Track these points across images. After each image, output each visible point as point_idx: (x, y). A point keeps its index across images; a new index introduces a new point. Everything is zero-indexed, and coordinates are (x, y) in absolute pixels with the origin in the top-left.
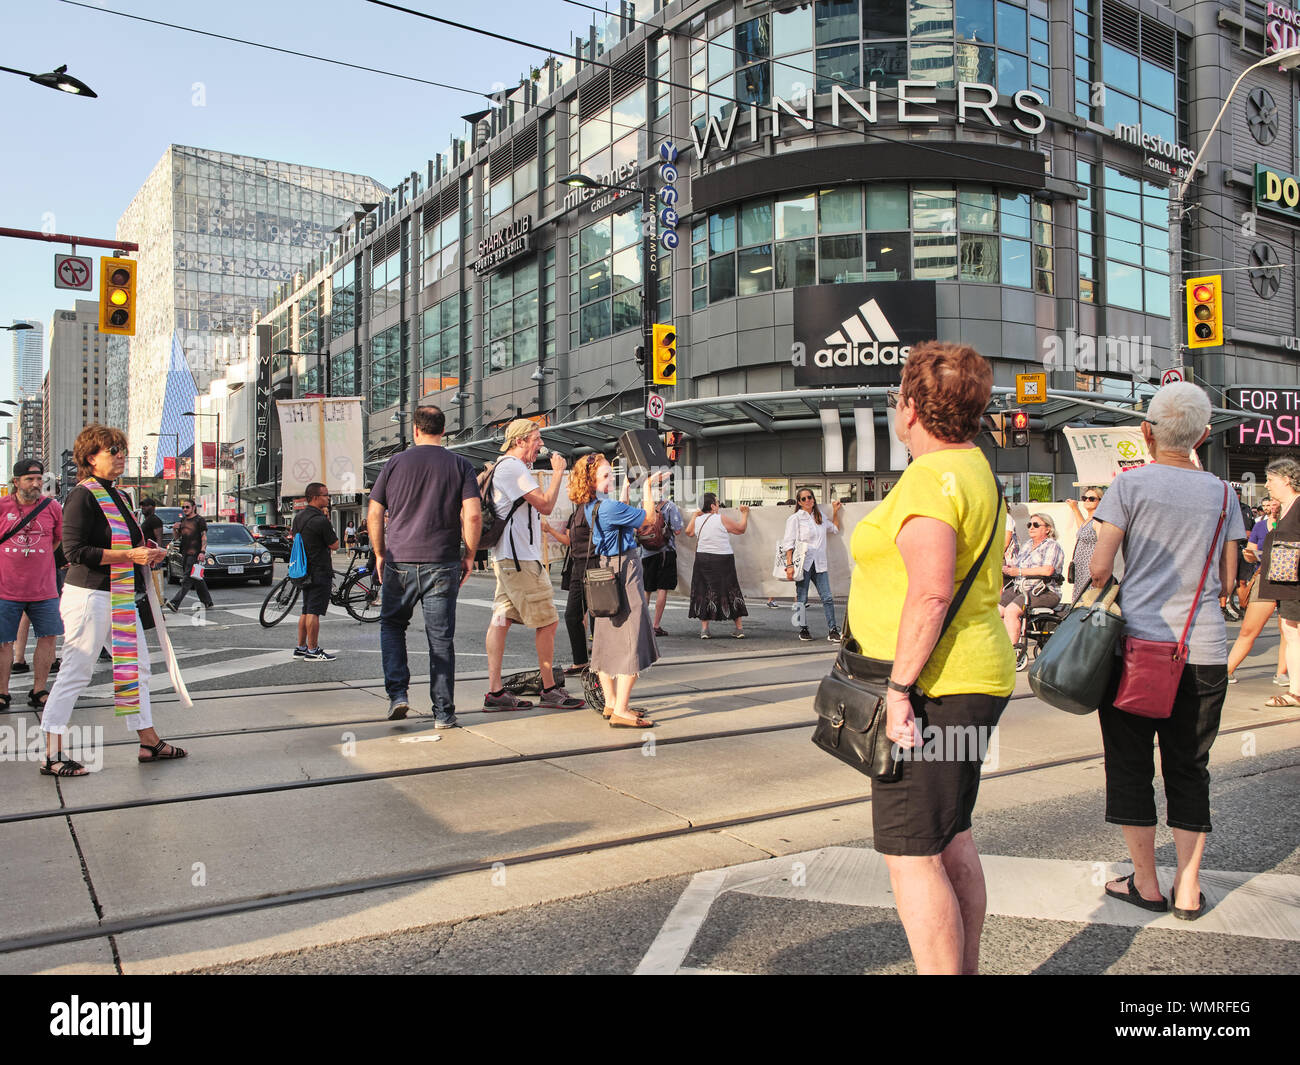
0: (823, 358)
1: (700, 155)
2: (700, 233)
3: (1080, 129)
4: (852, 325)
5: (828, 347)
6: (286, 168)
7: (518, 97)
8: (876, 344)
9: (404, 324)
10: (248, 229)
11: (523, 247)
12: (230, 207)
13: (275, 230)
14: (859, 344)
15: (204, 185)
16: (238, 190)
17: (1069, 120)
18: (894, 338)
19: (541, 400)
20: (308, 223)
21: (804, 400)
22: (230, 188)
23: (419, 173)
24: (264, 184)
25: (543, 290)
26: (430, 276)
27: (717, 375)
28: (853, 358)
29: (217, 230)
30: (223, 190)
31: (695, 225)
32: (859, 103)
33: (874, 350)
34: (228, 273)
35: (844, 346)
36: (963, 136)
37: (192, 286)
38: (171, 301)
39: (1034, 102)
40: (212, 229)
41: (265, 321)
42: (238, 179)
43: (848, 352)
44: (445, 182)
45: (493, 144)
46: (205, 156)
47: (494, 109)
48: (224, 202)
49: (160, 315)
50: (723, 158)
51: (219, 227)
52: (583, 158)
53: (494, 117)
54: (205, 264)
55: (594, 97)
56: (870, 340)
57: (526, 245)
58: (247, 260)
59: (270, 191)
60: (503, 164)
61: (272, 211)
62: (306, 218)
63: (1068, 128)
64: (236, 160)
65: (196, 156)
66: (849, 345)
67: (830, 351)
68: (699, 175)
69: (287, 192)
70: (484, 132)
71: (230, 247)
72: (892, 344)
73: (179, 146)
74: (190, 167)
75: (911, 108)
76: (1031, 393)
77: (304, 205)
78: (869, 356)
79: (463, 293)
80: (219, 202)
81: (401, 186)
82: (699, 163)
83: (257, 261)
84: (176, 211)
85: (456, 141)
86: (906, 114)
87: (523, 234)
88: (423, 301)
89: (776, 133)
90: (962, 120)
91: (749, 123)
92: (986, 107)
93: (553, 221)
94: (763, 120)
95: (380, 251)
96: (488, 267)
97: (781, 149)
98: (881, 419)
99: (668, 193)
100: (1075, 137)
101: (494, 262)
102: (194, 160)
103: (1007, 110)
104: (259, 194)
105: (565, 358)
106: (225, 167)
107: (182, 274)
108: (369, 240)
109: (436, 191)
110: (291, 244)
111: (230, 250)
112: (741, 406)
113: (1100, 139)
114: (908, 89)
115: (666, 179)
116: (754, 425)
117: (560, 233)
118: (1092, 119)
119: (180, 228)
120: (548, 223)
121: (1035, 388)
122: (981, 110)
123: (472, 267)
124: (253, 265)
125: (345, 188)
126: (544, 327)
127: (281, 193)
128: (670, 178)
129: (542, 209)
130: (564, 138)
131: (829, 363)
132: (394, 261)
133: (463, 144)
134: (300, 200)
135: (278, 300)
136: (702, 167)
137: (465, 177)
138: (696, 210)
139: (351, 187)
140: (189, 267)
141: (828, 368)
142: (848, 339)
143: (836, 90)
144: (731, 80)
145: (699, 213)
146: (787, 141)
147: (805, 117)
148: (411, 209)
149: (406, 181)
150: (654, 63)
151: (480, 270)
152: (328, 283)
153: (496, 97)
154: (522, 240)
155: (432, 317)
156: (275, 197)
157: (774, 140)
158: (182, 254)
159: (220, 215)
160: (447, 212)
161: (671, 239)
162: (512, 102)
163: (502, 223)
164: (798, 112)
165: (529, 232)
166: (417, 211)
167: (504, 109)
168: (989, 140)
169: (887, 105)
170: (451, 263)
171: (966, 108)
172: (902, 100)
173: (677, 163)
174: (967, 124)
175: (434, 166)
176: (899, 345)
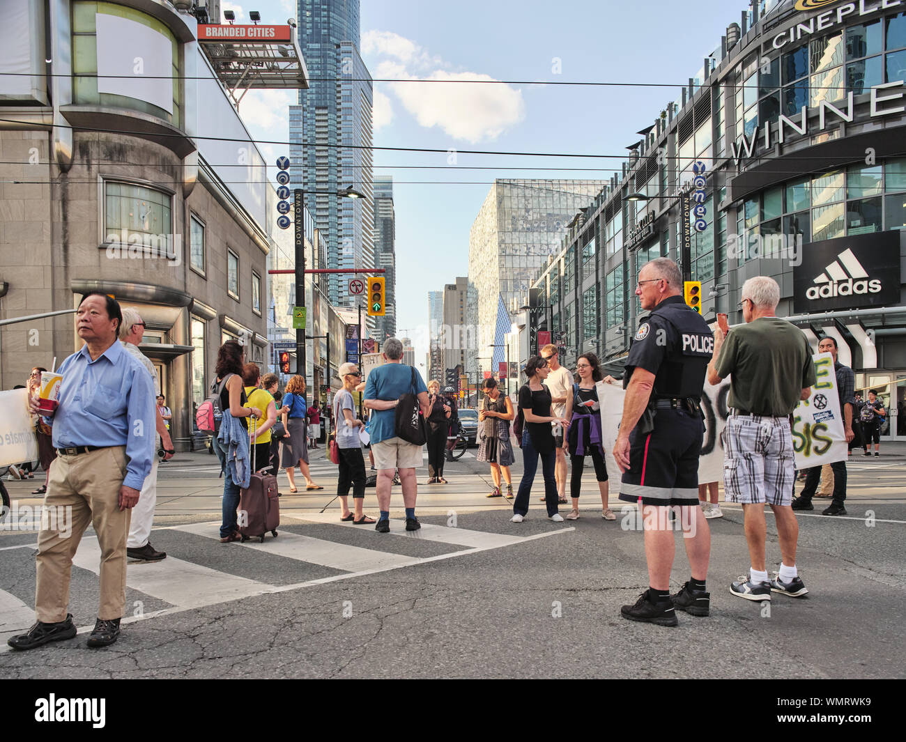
0: (812, 293)
1: (737, 162)
2: (742, 215)
4: (834, 270)
5: (815, 285)
6: (564, 183)
7: (654, 131)
8: (850, 280)
9: (598, 284)
10: (542, 225)
11: (650, 232)
12: (531, 213)
13: (558, 224)
14: (838, 281)
15: (515, 201)
16: (535, 201)
18: (864, 275)
22: (530, 201)
23: (608, 185)
24: (551, 195)
26: (610, 250)
28: (834, 291)
29: (524, 228)
30: (526, 202)
31: (739, 209)
32: (840, 109)
33: (849, 285)
34: (530, 254)
35: (827, 284)
37: (509, 265)
38: (497, 276)
40: (520, 228)
41: (535, 287)
42: (535, 194)
43: (830, 287)
44: (615, 193)
45: (637, 166)
46: (515, 183)
47: (642, 141)
48: (527, 211)
49: (492, 284)
50: (751, 163)
51: (525, 226)
52: (681, 171)
53: (642, 145)
54: (516, 251)
55: (686, 129)
56: (846, 277)
57: (652, 230)
58: (541, 245)
59: (555, 199)
60: (643, 177)
61: (556, 212)
64: (533, 183)
65: (510, 184)
66: (831, 283)
67: (817, 288)
68: (737, 175)
69: (565, 198)
70: (635, 157)
71: (531, 237)
72: (863, 279)
73: (500, 180)
74: (507, 191)
75: (881, 105)
79: (625, 262)
80: (523, 210)
81: (599, 196)
82: (736, 167)
83: (547, 245)
84: (499, 220)
85: (624, 164)
86: (877, 111)
87: (650, 223)
88: (607, 270)
89: (781, 141)
91: (764, 137)
93: (666, 213)
94: (773, 133)
95: (585, 239)
96: (633, 245)
97: (787, 151)
99: (698, 195)
101: (636, 243)
102: (509, 186)
104: (548, 202)
106: (527, 188)
107: (503, 258)
108: (581, 232)
109: (612, 198)
111: (531, 240)
114: (879, 91)
115: (697, 187)
117: (670, 221)
119: (502, 230)
120: (663, 214)
123: (627, 246)
124: (545, 247)
127: (562, 199)
128: (699, 185)
129: (662, 205)
130: (672, 159)
131: (816, 296)
132: (593, 243)
134: (574, 203)
135: (540, 273)
136: (739, 170)
137: (624, 188)
138: (735, 199)
140: (507, 253)
141: (816, 300)
142: (830, 279)
143: (823, 103)
144: (756, 108)
145: (737, 201)
146: (791, 143)
147: (800, 127)
148: (600, 210)
149: (601, 192)
150: (717, 101)
151: (630, 248)
152: (563, 260)
153: (642, 132)
154: (649, 227)
155: (610, 279)
156: (558, 202)
157: (781, 146)
158: (503, 246)
159: (525, 220)
160: (616, 211)
161: (701, 224)
162: (653, 135)
163: (641, 217)
164: (796, 124)
165: (653, 221)
166: (603, 211)
167: (648, 139)
169: (861, 107)
170: (619, 244)
172: (874, 101)
173: (728, 168)
175: (614, 181)
176: (868, 279)
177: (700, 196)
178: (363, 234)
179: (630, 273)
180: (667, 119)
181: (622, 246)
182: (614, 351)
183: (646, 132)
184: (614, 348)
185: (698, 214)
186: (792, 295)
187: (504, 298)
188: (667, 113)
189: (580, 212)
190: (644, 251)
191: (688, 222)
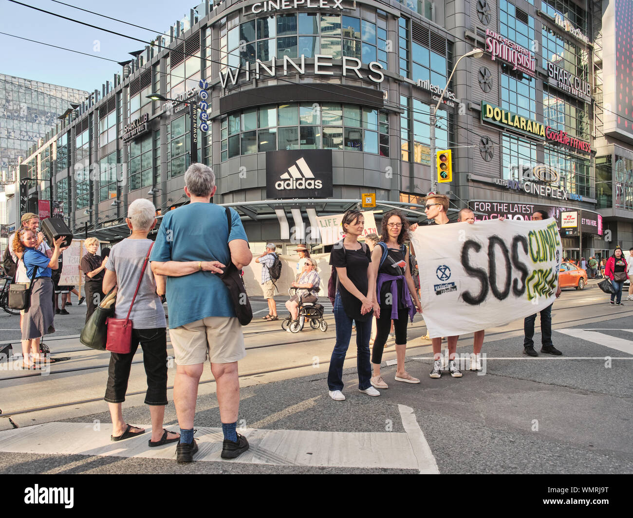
0: (279, 185)
1: (223, 86)
2: (226, 124)
3: (401, 81)
4: (293, 170)
5: (281, 180)
6: (42, 85)
7: (144, 55)
8: (304, 179)
10: (21, 116)
11: (145, 129)
12: (11, 103)
13: (36, 117)
14: (296, 179)
16: (16, 95)
17: (396, 77)
18: (312, 176)
20: (54, 114)
21: (269, 205)
22: (11, 94)
23: (99, 90)
24: (30, 93)
25: (155, 150)
26: (103, 142)
27: (233, 192)
28: (293, 185)
30: (7, 94)
31: (222, 120)
32: (296, 65)
33: (303, 182)
34: (11, 137)
35: (289, 180)
36: (344, 82)
39: (379, 68)
41: (24, 163)
42: (15, 89)
43: (291, 182)
44: (109, 96)
45: (132, 77)
47: (133, 60)
48: (8, 101)
50: (234, 89)
51: (5, 113)
52: (172, 86)
53: (133, 64)
55: (178, 55)
56: (301, 177)
58: (21, 131)
59: (33, 96)
60: (136, 87)
61: (35, 107)
62: (53, 111)
63: (395, 80)
64: (14, 79)
66: (291, 179)
67: (283, 182)
68: (223, 96)
69: (43, 97)
70: (127, 71)
71: (12, 124)
72: (311, 179)
75: (321, 68)
76: (369, 202)
77: (52, 105)
78: (301, 184)
79: (118, 151)
80: (5, 101)
81: (90, 97)
82: (223, 90)
83: (27, 132)
85: (115, 75)
86: (319, 70)
87: (144, 122)
88: (100, 155)
89: (257, 77)
90: (344, 74)
91: (245, 72)
92: (356, 69)
93: (158, 116)
94: (252, 70)
95: (79, 129)
96: (129, 138)
97: (261, 85)
98: (305, 215)
99: (203, 104)
100: (399, 84)
101: (131, 136)
103: (366, 71)
104: (27, 97)
105: (165, 184)
106: (8, 83)
108: (74, 123)
109: (105, 100)
110: (45, 124)
111: (12, 126)
112: (239, 208)
113: (411, 86)
114: (319, 58)
115: (202, 98)
116: (247, 217)
117: (162, 122)
118: (408, 77)
120: (156, 117)
121: (370, 200)
122: (354, 70)
123: (121, 138)
124: (25, 134)
125: (73, 96)
126: (155, 169)
127: (39, 98)
128: (204, 97)
129: (154, 110)
130: (164, 74)
131: (282, 188)
132: (86, 134)
133: (119, 76)
134: (50, 102)
135: (31, 152)
136: (225, 93)
137: (119, 93)
138: (222, 113)
139: (77, 96)
141: (281, 190)
142: (291, 176)
143: (286, 58)
144: (238, 51)
146: (263, 81)
147: (271, 70)
148: (94, 108)
149: (92, 94)
150: (204, 41)
151: (125, 140)
152: (54, 144)
153: (134, 54)
154: (144, 125)
155: (104, 163)
156: (36, 99)
157: (257, 80)
159: (6, 108)
160: (110, 110)
161: (205, 126)
162: (142, 57)
163: (135, 117)
164: (268, 67)
165: (147, 122)
166: (97, 109)
167: (138, 60)
168: (357, 84)
169: (309, 66)
170: (112, 136)
171: (346, 69)
172: (317, 64)
173: (214, 90)
174: (347, 77)
175: (106, 87)
176: (314, 179)
177: (204, 105)
180: (156, 48)
181: (115, 138)
182: (107, 219)
183: (135, 54)
184: (107, 216)
185: (202, 118)
186: (265, 186)
188: (156, 43)
189: (71, 108)
190: (136, 144)
191: (196, 123)
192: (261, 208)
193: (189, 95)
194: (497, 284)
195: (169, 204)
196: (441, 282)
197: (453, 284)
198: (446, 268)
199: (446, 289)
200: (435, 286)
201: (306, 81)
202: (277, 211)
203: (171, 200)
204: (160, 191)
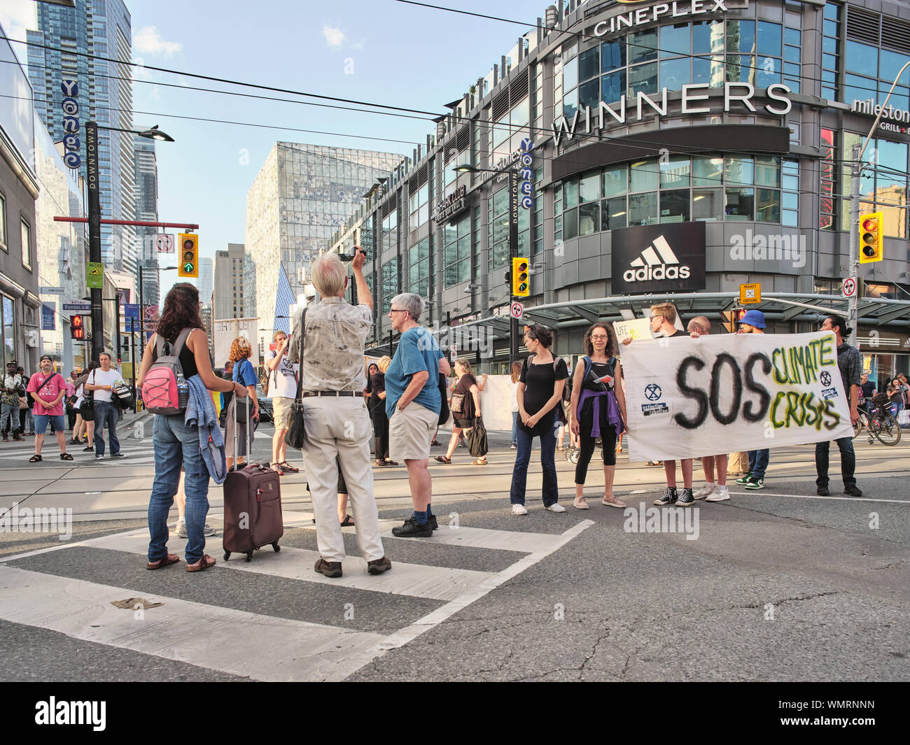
0: (629, 276)
1: (556, 144)
2: (560, 195)
3: (822, 107)
4: (648, 254)
5: (632, 268)
6: (348, 152)
7: (462, 105)
8: (663, 266)
9: (399, 257)
10: (325, 194)
11: (461, 206)
12: (314, 180)
13: (342, 194)
14: (652, 266)
15: (297, 167)
16: (319, 169)
17: (813, 102)
18: (676, 261)
19: (473, 305)
20: (363, 188)
21: (614, 304)
22: (313, 168)
23: (409, 157)
24: (335, 164)
25: (474, 233)
26: (414, 223)
27: (569, 287)
28: (649, 275)
29: (306, 195)
30: (309, 169)
31: (556, 190)
32: (655, 103)
33: (662, 270)
34: (313, 223)
35: (643, 267)
36: (729, 121)
37: (291, 233)
38: (278, 244)
39: (783, 92)
40: (303, 195)
42: (318, 161)
43: (645, 271)
44: (420, 165)
45: (447, 137)
46: (297, 148)
47: (449, 114)
48: (310, 178)
49: (272, 252)
50: (570, 145)
51: (307, 193)
52: (494, 147)
53: (449, 119)
54: (298, 219)
55: (501, 104)
56: (659, 262)
57: (463, 204)
58: (325, 214)
59: (338, 168)
60: (451, 151)
61: (341, 182)
62: (362, 185)
63: (812, 107)
64: (317, 149)
65: (292, 148)
66: (646, 267)
67: (634, 271)
68: (556, 156)
69: (349, 168)
70: (442, 130)
71: (314, 206)
72: (674, 265)
73: (281, 142)
74: (288, 156)
75: (691, 104)
76: (750, 296)
77: (360, 177)
78: (659, 273)
79: (431, 236)
80: (306, 177)
81: (399, 167)
82: (556, 149)
83: (331, 215)
84: (281, 185)
85: (428, 136)
86: (687, 108)
87: (461, 198)
88: (410, 242)
89: (601, 127)
90: (727, 108)
91: (585, 121)
92: (745, 99)
93: (478, 188)
94: (594, 118)
95: (385, 210)
96: (442, 219)
97: (606, 137)
99: (525, 172)
100: (820, 112)
101: (445, 216)
102: (291, 151)
103: (761, 99)
104: (332, 170)
105: (485, 277)
106: (310, 154)
107: (285, 225)
108: (380, 203)
109: (415, 170)
110: (353, 203)
111: (314, 208)
112: (573, 308)
113: (841, 112)
114: (689, 90)
115: (525, 163)
116: (585, 321)
117: (482, 197)
118: (836, 100)
119: (283, 196)
120: (475, 190)
121: (753, 293)
122: (742, 101)
123: (434, 219)
124: (329, 217)
125: (386, 163)
126: (474, 258)
127: (346, 169)
128: (527, 162)
129: (473, 181)
130: (485, 134)
131: (633, 279)
132: (394, 215)
133: (433, 137)
134: (358, 173)
135: (334, 241)
136: (559, 152)
137: (431, 160)
138: (554, 181)
139: (390, 162)
140: (289, 221)
141: (632, 282)
142: (645, 263)
143: (639, 96)
144: (576, 92)
145: (557, 181)
146: (609, 131)
147: (620, 115)
148: (403, 181)
149: (402, 162)
150: (534, 81)
151: (438, 222)
152: (359, 231)
153: (450, 106)
154: (460, 202)
155: (414, 252)
156: (342, 172)
157: (600, 131)
158: (284, 213)
159: (307, 186)
160: (422, 183)
161: (528, 201)
162: (460, 109)
163: (451, 191)
164: (616, 111)
165: (464, 196)
166: (406, 183)
167: (455, 113)
168: (750, 121)
169: (674, 103)
170: (424, 217)
171: (730, 100)
172: (685, 98)
173: (545, 148)
174: (731, 112)
175: (417, 153)
176: (679, 266)
177: (528, 173)
178: (122, 189)
179: (436, 247)
180: (477, 96)
181: (428, 220)
183: (452, 105)
185: (525, 190)
186: (610, 277)
187: (285, 268)
188: (477, 88)
189: (378, 182)
190: (452, 225)
191: (516, 198)
192: (605, 307)
193: (514, 157)
194: (719, 406)
195: (491, 304)
196: (651, 402)
197: (664, 404)
198: (656, 387)
199: (656, 410)
200: (643, 406)
201: (670, 125)
202: (622, 312)
203: (492, 299)
204: (480, 287)
